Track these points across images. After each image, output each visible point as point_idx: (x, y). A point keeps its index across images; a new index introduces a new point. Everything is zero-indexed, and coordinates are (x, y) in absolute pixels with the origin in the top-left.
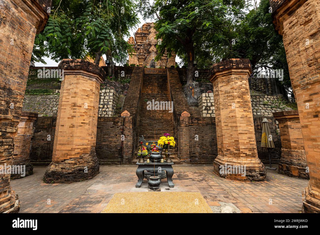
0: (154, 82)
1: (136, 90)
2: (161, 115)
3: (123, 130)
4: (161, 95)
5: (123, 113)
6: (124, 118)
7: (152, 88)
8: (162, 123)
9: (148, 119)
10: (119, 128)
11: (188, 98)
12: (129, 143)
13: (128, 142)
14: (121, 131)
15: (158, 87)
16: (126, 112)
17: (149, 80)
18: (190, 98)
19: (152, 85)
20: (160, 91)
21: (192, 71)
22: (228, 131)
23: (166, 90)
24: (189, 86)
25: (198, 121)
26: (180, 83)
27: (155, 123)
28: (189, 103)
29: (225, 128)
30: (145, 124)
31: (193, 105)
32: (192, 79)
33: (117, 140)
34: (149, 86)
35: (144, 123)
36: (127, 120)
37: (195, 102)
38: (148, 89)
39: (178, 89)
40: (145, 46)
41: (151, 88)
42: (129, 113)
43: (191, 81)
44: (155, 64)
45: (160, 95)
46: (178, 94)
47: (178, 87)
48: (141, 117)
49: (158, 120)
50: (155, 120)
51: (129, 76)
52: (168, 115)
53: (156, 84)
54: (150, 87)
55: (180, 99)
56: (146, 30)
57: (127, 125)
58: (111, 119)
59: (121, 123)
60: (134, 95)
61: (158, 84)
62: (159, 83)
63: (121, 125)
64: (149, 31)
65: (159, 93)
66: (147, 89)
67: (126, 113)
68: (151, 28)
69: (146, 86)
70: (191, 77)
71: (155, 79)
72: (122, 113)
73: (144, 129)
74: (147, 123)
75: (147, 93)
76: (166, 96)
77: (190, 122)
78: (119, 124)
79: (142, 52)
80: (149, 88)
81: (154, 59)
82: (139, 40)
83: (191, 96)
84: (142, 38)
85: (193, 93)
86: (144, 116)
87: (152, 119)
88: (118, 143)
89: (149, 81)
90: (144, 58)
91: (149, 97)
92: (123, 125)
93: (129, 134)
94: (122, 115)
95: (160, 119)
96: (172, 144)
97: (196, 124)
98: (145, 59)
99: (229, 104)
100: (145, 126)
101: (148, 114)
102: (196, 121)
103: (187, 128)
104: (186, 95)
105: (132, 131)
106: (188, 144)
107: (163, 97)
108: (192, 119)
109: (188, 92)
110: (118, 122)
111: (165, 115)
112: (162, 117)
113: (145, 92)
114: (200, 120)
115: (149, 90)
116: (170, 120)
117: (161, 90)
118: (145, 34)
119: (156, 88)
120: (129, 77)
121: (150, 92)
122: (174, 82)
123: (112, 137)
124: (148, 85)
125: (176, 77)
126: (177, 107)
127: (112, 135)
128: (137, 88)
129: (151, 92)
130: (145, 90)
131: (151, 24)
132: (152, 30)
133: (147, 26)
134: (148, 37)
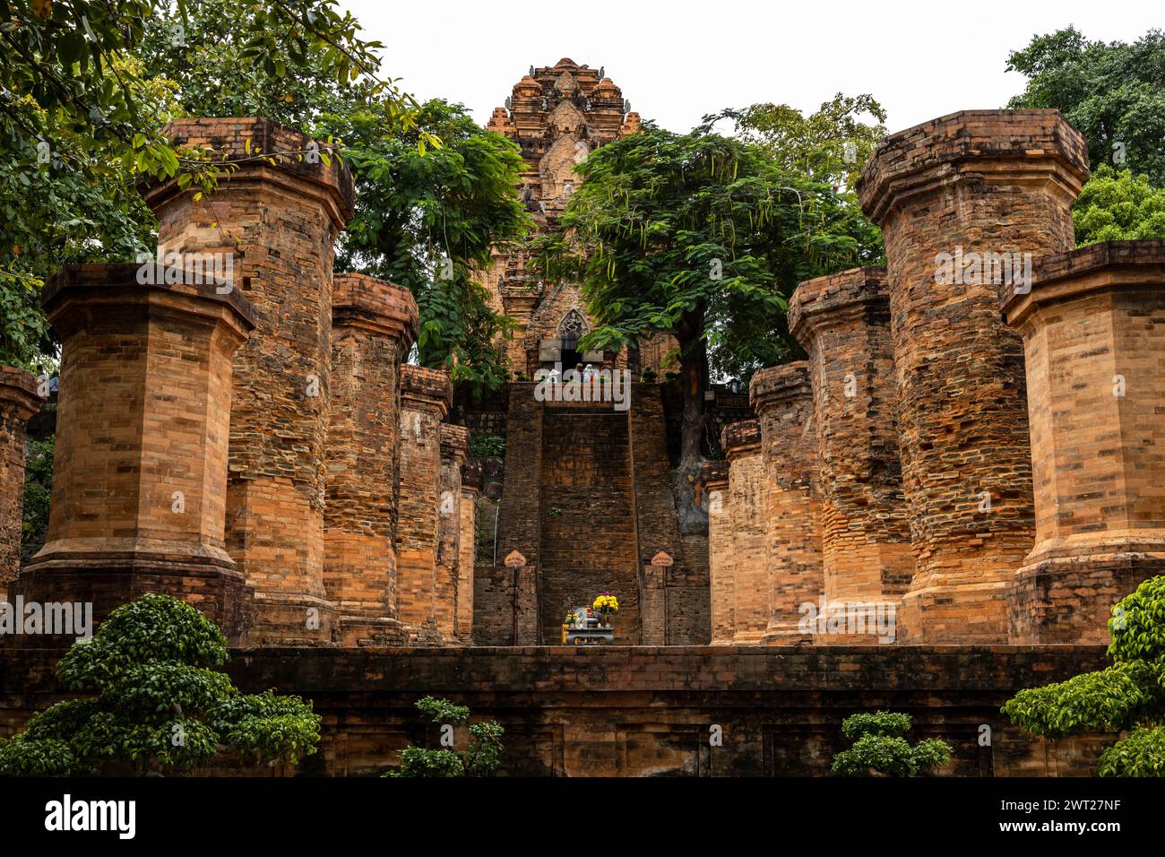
0: (582, 441)
1: (528, 484)
2: (605, 559)
3: (515, 596)
4: (604, 494)
5: (510, 556)
6: (516, 571)
7: (574, 466)
8: (607, 583)
9: (565, 571)
10: (506, 592)
11: (683, 511)
12: (530, 626)
13: (528, 622)
14: (510, 598)
15: (596, 460)
16: (515, 554)
17: (562, 435)
18: (689, 508)
19: (574, 455)
20: (602, 479)
21: (697, 427)
22: (722, 593)
23: (623, 474)
24: (685, 475)
25: (688, 575)
26: (665, 457)
27: (586, 585)
28: (684, 526)
29: (718, 587)
30: (557, 585)
31: (695, 531)
32: (694, 451)
33: (503, 620)
34: (565, 458)
35: (553, 584)
36: (522, 574)
37: (700, 524)
38: (561, 469)
39: (654, 477)
41: (570, 465)
42: (523, 558)
43: (691, 458)
44: (579, 329)
45: (602, 491)
46: (653, 497)
47: (656, 473)
48: (544, 566)
49: (595, 575)
50: (585, 574)
51: (491, 417)
52: (624, 559)
53: (588, 450)
54: (566, 462)
55: (659, 513)
56: (534, 114)
57: (523, 585)
58: (486, 572)
59: (509, 580)
60: (523, 501)
61: (595, 450)
62: (599, 447)
63: (510, 586)
64: (549, 121)
65: (597, 483)
66: (557, 471)
67: (515, 558)
69: (554, 459)
70: (693, 446)
71: (584, 430)
72: (507, 558)
73: (552, 600)
74: (563, 584)
75: (557, 483)
76: (622, 496)
77: (670, 578)
78: (505, 583)
79: (520, 266)
80: (563, 465)
81: (575, 307)
83: (690, 504)
85: (698, 495)
86: (552, 564)
87: (577, 572)
88: (503, 627)
89: (562, 439)
90: (531, 295)
91: (565, 500)
92: (515, 586)
93: (529, 605)
94: (506, 562)
95: (602, 573)
96: (612, 605)
97: (684, 583)
98: (536, 304)
99: (725, 544)
100: (557, 591)
101: (564, 557)
102: (684, 576)
103: (659, 591)
104: (677, 499)
105: (535, 600)
106: (663, 628)
107: (612, 498)
108: (673, 572)
109: (684, 493)
110: (503, 579)
111: (615, 560)
112: (607, 564)
113: (553, 482)
114: (692, 574)
115: (564, 474)
116: (630, 573)
117: (607, 473)
118: (530, 145)
119: (589, 467)
120: (490, 424)
121: (568, 481)
122: (647, 452)
123: (489, 613)
124: (562, 453)
125: (654, 432)
126: (646, 540)
127: (490, 608)
128: (528, 476)
129: (571, 480)
130: (550, 474)
131: (559, 74)
132: (566, 117)
133: (537, 89)
134: (545, 158)
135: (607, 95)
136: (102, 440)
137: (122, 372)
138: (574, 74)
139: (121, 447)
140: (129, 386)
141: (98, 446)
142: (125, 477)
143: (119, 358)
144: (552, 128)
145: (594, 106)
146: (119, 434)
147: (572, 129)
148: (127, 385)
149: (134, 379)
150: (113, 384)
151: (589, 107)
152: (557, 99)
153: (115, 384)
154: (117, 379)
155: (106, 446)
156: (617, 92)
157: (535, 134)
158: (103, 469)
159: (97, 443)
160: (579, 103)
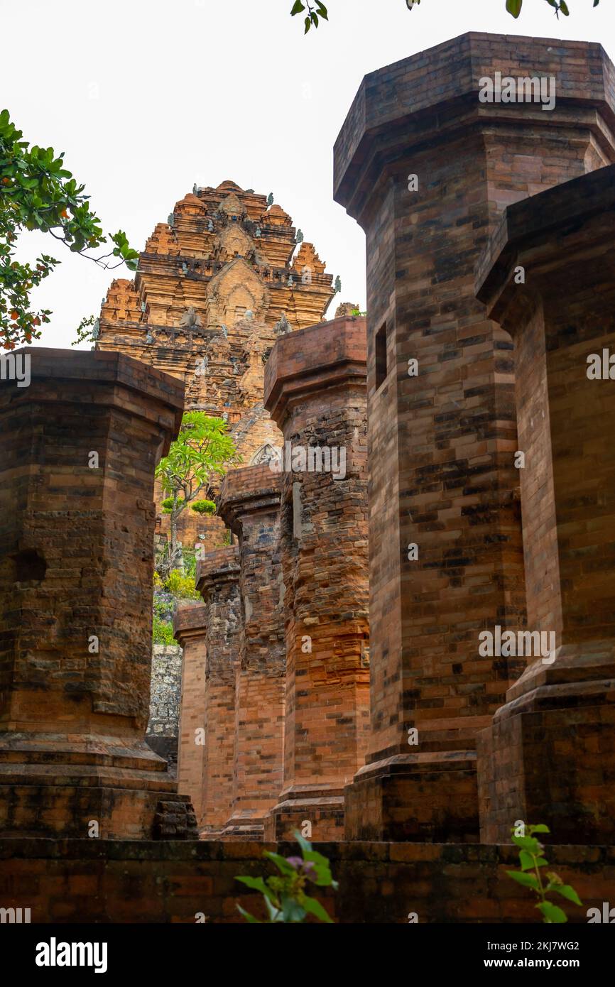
40: (219, 360)
56: (199, 234)
64: (216, 243)
68: (224, 225)
81: (270, 441)
82: (162, 295)
84: (180, 286)
131: (224, 196)
132: (234, 240)
133: (202, 209)
134: (214, 282)
135: (277, 222)
138: (240, 197)
144: (218, 250)
145: (264, 232)
147: (242, 253)
151: (258, 233)
152: (224, 220)
156: (288, 220)
157: (199, 256)
160: (248, 228)
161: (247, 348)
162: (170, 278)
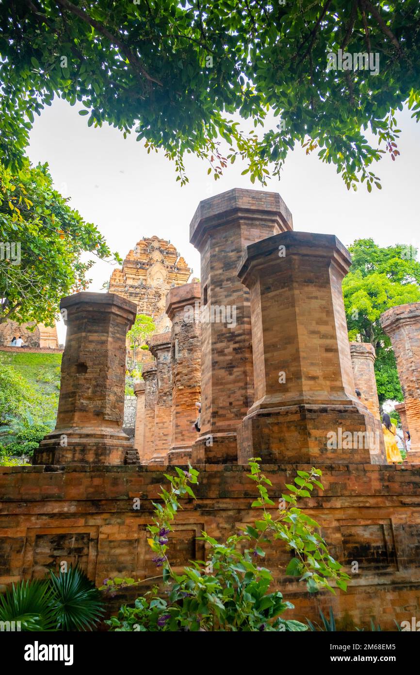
40: (151, 297)
56: (144, 253)
64: (150, 257)
68: (153, 251)
79: (145, 308)
82: (131, 274)
84: (137, 272)
118: (144, 264)
131: (153, 241)
132: (157, 256)
133: (146, 245)
134: (149, 270)
135: (172, 250)
136: (313, 332)
137: (318, 294)
138: (159, 241)
139: (325, 336)
140: (324, 302)
141: (312, 336)
142: (330, 355)
143: (315, 286)
144: (151, 259)
145: (167, 253)
146: (323, 329)
147: (159, 260)
148: (322, 301)
149: (325, 298)
150: (313, 301)
151: (165, 253)
152: (153, 249)
153: (316, 300)
154: (316, 298)
155: (316, 336)
156: (175, 249)
157: (144, 261)
158: (317, 349)
159: (310, 333)
160: (161, 252)
161: (160, 292)
162: (134, 268)
